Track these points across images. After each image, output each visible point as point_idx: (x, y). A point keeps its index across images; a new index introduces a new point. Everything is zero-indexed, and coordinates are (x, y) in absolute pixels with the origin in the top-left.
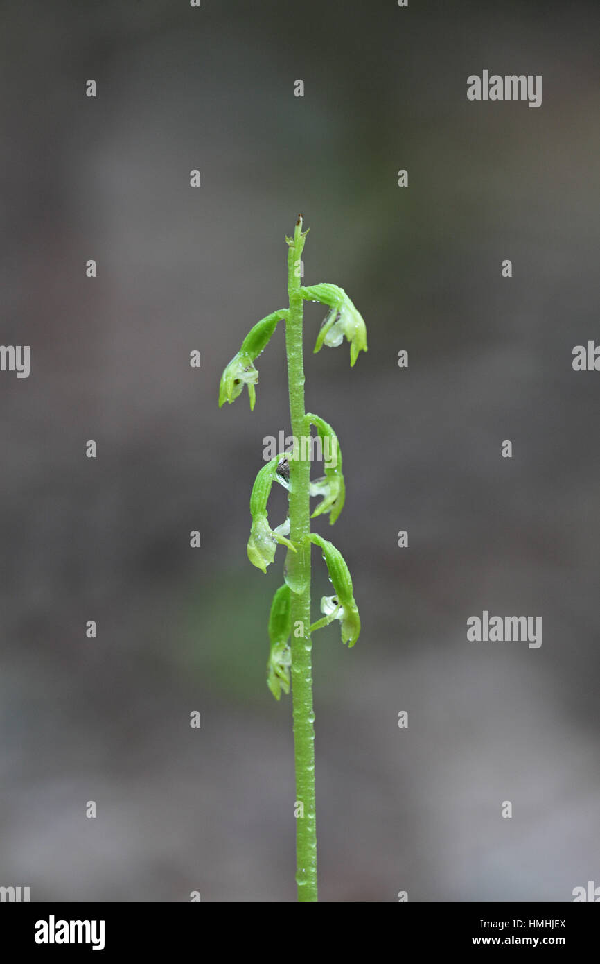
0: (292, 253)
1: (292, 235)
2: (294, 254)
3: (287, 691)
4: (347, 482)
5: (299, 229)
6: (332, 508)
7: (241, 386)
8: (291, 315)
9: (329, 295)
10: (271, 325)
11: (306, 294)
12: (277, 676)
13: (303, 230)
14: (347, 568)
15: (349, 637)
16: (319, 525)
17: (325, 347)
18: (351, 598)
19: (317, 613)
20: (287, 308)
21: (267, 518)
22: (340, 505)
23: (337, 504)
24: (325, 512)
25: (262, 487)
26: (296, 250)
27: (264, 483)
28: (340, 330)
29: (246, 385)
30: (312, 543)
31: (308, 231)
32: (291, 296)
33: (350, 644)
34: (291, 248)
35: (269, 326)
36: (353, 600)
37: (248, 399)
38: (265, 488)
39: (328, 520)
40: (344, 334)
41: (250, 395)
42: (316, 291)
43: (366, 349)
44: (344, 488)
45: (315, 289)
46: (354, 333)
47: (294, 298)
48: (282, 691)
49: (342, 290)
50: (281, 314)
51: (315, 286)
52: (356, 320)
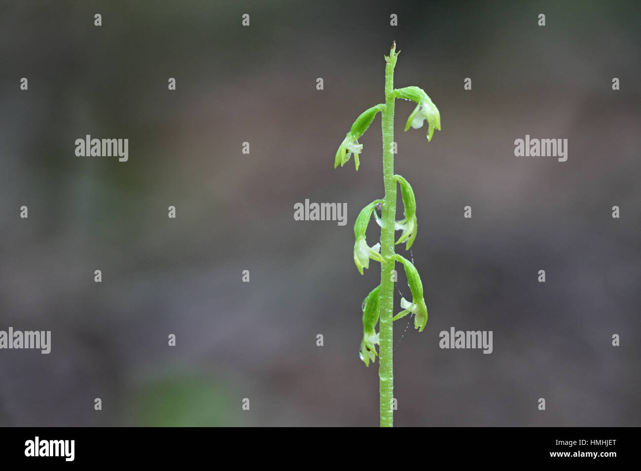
0: (389, 67)
1: (388, 54)
2: (390, 67)
3: (374, 361)
4: (419, 222)
5: (393, 51)
6: (408, 239)
7: (349, 155)
8: (386, 109)
9: (414, 93)
10: (372, 115)
11: (398, 94)
12: (369, 350)
13: (396, 52)
14: (419, 278)
15: (420, 324)
16: (400, 249)
17: (411, 128)
18: (421, 298)
19: (397, 308)
20: (384, 103)
21: (366, 240)
22: (413, 237)
23: (411, 237)
24: (403, 242)
25: (364, 219)
26: (391, 65)
27: (365, 216)
28: (423, 115)
29: (353, 154)
30: (396, 261)
31: (399, 52)
32: (387, 95)
33: (420, 329)
34: (387, 63)
35: (370, 116)
36: (423, 299)
37: (354, 163)
38: (366, 220)
39: (405, 247)
40: (425, 118)
41: (356, 161)
42: (405, 92)
43: (440, 129)
44: (417, 226)
45: (404, 90)
46: (432, 118)
47: (389, 97)
48: (371, 360)
49: (422, 91)
50: (379, 107)
51: (405, 88)
52: (432, 109)
